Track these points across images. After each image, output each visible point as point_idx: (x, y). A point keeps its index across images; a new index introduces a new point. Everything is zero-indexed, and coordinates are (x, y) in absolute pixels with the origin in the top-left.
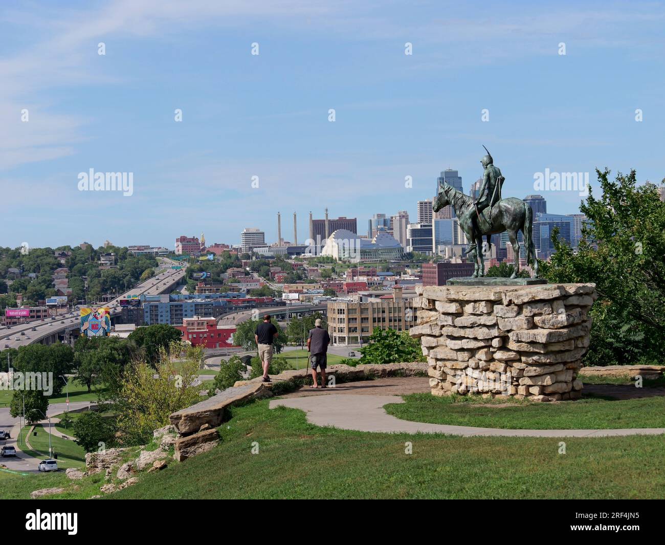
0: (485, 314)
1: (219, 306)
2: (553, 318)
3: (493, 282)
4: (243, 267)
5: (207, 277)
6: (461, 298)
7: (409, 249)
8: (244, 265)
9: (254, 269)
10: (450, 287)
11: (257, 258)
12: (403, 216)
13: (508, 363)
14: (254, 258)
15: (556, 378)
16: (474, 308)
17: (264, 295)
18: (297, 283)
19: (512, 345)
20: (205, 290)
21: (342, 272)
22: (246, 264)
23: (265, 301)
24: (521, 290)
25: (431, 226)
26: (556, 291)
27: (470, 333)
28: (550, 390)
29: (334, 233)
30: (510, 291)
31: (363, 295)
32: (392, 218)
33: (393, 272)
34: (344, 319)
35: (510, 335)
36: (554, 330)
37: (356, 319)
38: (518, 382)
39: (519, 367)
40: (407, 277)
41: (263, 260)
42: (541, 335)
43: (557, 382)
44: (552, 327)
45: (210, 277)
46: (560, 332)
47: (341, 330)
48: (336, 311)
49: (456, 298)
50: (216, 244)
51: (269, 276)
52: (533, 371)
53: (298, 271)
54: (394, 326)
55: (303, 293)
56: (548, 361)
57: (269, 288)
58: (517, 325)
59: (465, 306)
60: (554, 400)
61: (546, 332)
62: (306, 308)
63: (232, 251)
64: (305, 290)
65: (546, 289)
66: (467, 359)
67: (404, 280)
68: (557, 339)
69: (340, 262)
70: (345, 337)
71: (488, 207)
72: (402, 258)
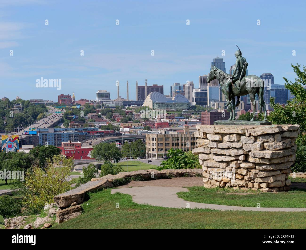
0: (236, 141)
1: (82, 135)
2: (274, 144)
3: (241, 123)
4: (97, 112)
5: (76, 118)
6: (222, 132)
7: (194, 103)
8: (98, 112)
9: (104, 114)
10: (216, 126)
11: (105, 108)
12: (191, 84)
13: (248, 169)
14: (103, 108)
15: (276, 179)
16: (229, 138)
17: (109, 129)
18: (128, 122)
19: (251, 159)
20: (75, 126)
22: (99, 111)
23: (110, 132)
24: (256, 128)
25: (207, 90)
26: (276, 129)
27: (227, 152)
28: (272, 185)
29: (150, 94)
30: (250, 129)
31: (167, 130)
32: (184, 85)
33: (184, 117)
34: (155, 143)
35: (250, 153)
36: (275, 151)
37: (162, 144)
38: (254, 180)
39: (254, 172)
40: (192, 120)
41: (109, 109)
42: (268, 154)
43: (276, 181)
44: (274, 149)
45: (77, 118)
46: (278, 152)
47: (153, 150)
48: (151, 139)
49: (219, 132)
50: (81, 99)
51: (112, 118)
52: (263, 174)
53: (129, 116)
54: (184, 148)
55: (131, 129)
56: (271, 169)
57: (112, 125)
58: (254, 148)
59: (224, 137)
60: (275, 191)
61: (271, 152)
62: (133, 137)
63: (90, 103)
64: (133, 127)
65: (271, 128)
66: (225, 167)
67: (190, 121)
68: (277, 156)
70: (156, 154)
71: (239, 80)
72: (190, 109)
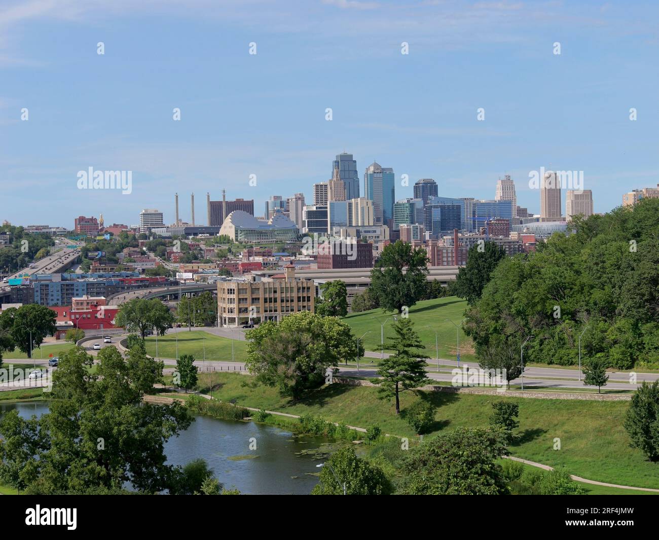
1: (110, 286)
5: (102, 256)
7: (305, 230)
8: (141, 245)
9: (150, 249)
11: (154, 238)
12: (299, 198)
14: (151, 238)
17: (159, 275)
18: (192, 263)
20: (99, 269)
21: (238, 252)
22: (143, 244)
23: (159, 280)
25: (326, 208)
29: (231, 214)
31: (257, 275)
32: (288, 200)
33: (289, 253)
34: (234, 299)
37: (246, 299)
40: (302, 258)
41: (160, 240)
45: (105, 256)
47: (231, 311)
48: (226, 291)
50: (114, 224)
51: (164, 255)
53: (195, 251)
54: (286, 307)
55: (198, 273)
57: (164, 268)
62: (201, 288)
63: (130, 231)
64: (200, 270)
67: (299, 260)
69: (237, 243)
70: (235, 318)
72: (298, 239)
